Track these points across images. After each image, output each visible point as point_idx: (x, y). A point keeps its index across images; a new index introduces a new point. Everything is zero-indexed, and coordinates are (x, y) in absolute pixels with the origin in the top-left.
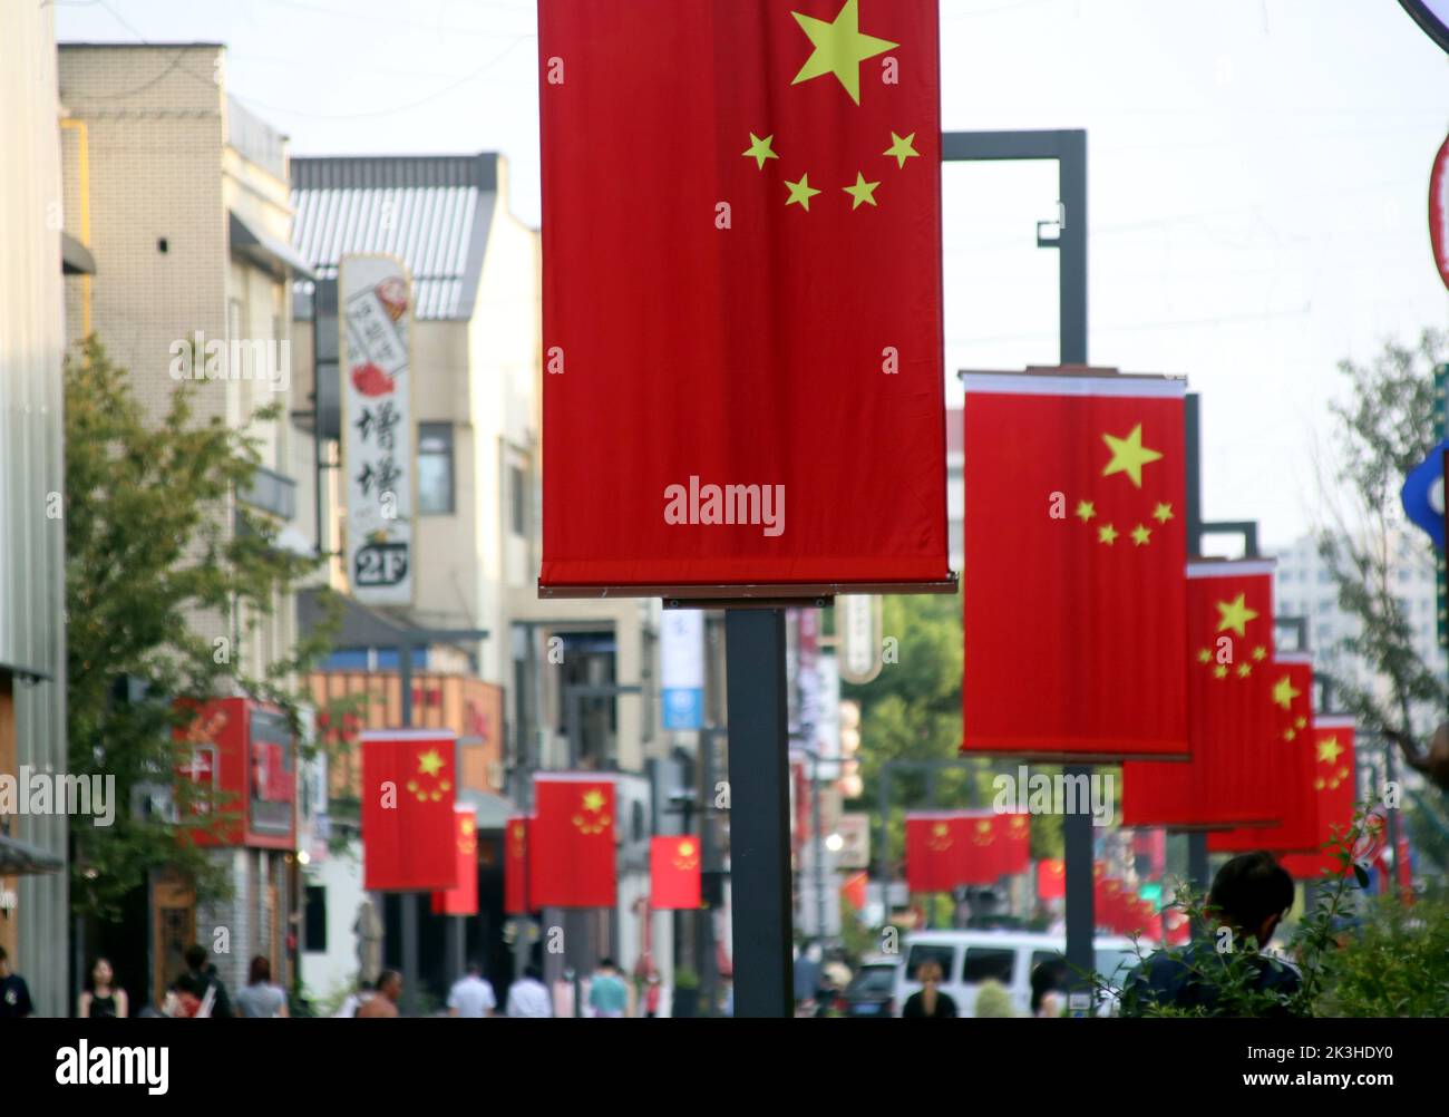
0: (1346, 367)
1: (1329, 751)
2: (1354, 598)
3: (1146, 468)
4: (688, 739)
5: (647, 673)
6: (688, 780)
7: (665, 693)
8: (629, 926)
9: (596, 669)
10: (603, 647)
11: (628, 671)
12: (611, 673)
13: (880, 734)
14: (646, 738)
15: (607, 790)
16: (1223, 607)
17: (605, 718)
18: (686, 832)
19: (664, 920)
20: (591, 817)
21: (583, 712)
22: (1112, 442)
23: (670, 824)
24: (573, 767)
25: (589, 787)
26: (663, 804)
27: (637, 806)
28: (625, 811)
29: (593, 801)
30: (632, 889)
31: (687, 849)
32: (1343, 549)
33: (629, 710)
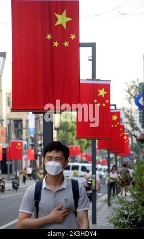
0: (126, 83)
1: (125, 138)
2: (127, 116)
3: (105, 95)
4: (33, 136)
5: (27, 126)
6: (32, 141)
7: (29, 129)
8: (24, 162)
9: (20, 125)
10: (21, 122)
11: (24, 126)
12: (22, 126)
13: (60, 135)
14: (27, 135)
15: (21, 143)
16: (113, 116)
17: (21, 132)
18: (32, 149)
19: (29, 161)
20: (19, 146)
21: (18, 132)
22: (99, 91)
23: (30, 148)
24: (16, 139)
25: (18, 142)
26: (29, 144)
27: (25, 145)
28: (24, 146)
29: (19, 144)
30: (24, 157)
31: (32, 151)
32: (125, 109)
33: (24, 131)
